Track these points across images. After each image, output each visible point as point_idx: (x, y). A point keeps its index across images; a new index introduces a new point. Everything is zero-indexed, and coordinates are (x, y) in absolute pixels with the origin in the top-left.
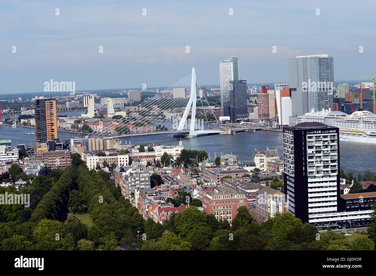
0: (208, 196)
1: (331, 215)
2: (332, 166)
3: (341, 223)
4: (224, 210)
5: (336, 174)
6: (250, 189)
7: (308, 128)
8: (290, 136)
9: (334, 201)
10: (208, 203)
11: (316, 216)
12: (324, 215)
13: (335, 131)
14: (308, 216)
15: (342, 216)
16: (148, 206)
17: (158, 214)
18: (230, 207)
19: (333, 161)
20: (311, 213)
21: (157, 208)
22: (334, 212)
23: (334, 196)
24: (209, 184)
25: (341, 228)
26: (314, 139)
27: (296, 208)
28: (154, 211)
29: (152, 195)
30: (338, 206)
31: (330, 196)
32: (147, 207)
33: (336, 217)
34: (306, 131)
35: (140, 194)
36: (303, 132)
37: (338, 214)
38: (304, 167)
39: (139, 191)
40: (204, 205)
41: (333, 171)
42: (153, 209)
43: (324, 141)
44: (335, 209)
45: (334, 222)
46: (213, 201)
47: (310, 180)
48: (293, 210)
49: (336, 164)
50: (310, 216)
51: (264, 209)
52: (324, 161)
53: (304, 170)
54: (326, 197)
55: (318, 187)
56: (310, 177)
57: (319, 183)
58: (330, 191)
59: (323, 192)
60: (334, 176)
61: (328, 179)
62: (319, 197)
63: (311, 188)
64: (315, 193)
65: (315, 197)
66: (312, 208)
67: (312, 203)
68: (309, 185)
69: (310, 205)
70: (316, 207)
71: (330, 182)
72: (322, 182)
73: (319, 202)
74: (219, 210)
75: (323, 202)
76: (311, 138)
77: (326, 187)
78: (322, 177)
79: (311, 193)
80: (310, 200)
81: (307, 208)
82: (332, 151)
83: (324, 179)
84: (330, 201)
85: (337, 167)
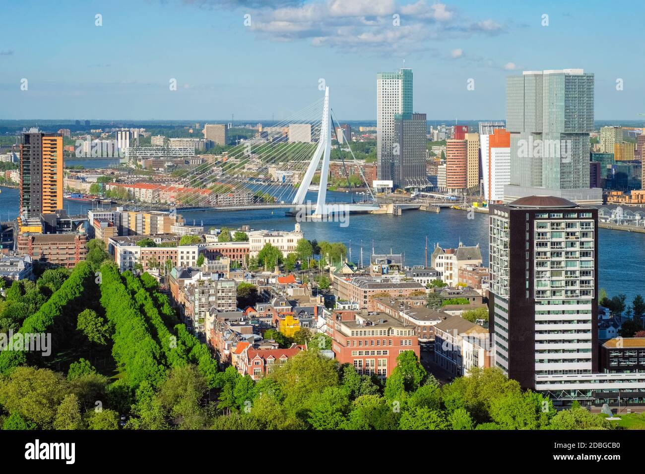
0: (344, 329)
1: (580, 377)
2: (582, 282)
3: (600, 395)
4: (373, 357)
5: (590, 297)
6: (424, 319)
7: (537, 207)
8: (503, 219)
9: (585, 351)
10: (343, 342)
11: (551, 378)
12: (565, 377)
13: (590, 215)
14: (534, 377)
15: (601, 381)
16: (229, 346)
17: (246, 360)
18: (385, 353)
19: (584, 273)
20: (540, 372)
21: (246, 350)
22: (585, 371)
23: (586, 341)
24: (347, 306)
25: (601, 405)
26: (548, 229)
27: (511, 360)
28: (240, 355)
29: (238, 325)
30: (593, 360)
31: (579, 341)
32: (226, 348)
33: (589, 381)
34: (534, 214)
35: (215, 321)
36: (528, 215)
37: (595, 377)
38: (527, 282)
39: (213, 315)
40: (336, 347)
41: (584, 293)
42: (238, 352)
43: (568, 234)
44: (589, 366)
45: (584, 392)
46: (353, 340)
47: (538, 308)
48: (506, 364)
49: (591, 278)
50: (538, 378)
51: (449, 359)
52: (566, 272)
53: (527, 287)
54: (570, 341)
55: (555, 322)
56: (540, 303)
57: (557, 313)
58: (578, 331)
59: (564, 331)
60: (586, 302)
61: (575, 307)
62: (555, 341)
63: (541, 322)
64: (549, 332)
65: (550, 341)
66: (541, 361)
67: (542, 351)
68: (538, 317)
69: (538, 356)
70: (549, 361)
71: (578, 312)
72: (563, 312)
73: (556, 351)
74: (364, 358)
75: (564, 351)
76: (543, 227)
77: (570, 322)
78: (564, 303)
79: (541, 332)
80: (538, 346)
81: (533, 361)
82: (584, 254)
83: (566, 307)
84: (578, 351)
85: (592, 284)
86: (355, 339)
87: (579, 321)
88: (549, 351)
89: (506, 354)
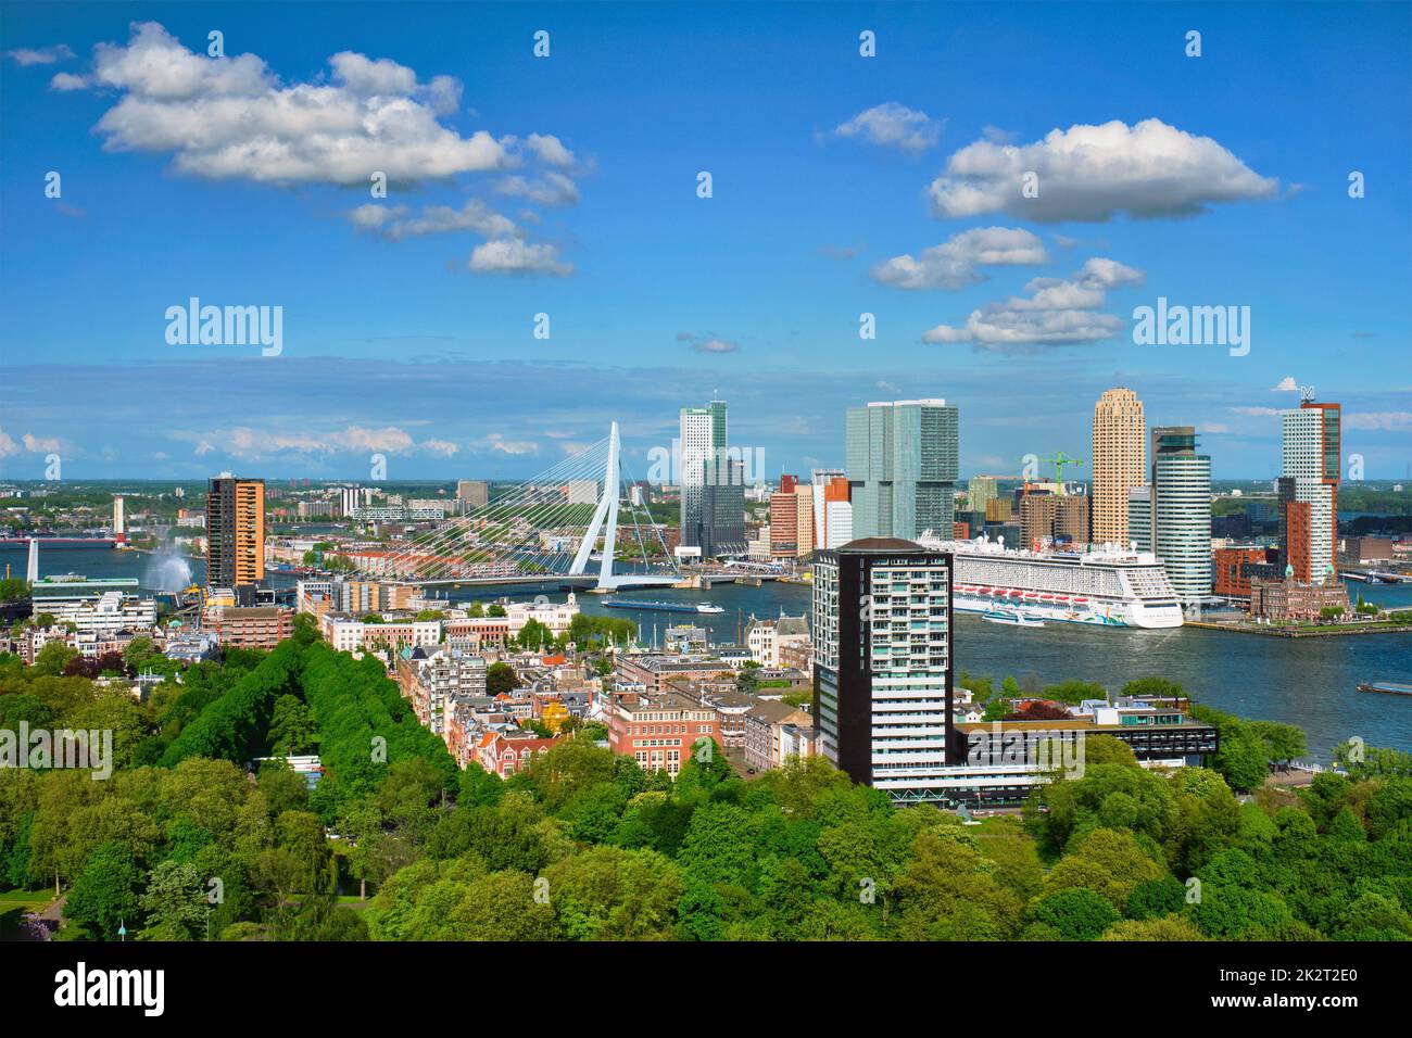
0: (623, 713)
1: (929, 771)
2: (933, 648)
3: (954, 794)
4: (661, 748)
5: (943, 668)
6: (731, 706)
7: (876, 551)
8: (831, 569)
9: (937, 737)
10: (622, 729)
11: (892, 773)
12: (910, 772)
13: (943, 562)
14: (870, 772)
15: (957, 777)
16: (473, 737)
17: (494, 754)
18: (677, 742)
19: (936, 636)
20: (879, 766)
21: (494, 740)
22: (937, 764)
23: (937, 725)
24: (629, 688)
25: (955, 808)
26: (889, 580)
27: (841, 750)
28: (487, 748)
29: (486, 712)
30: (948, 749)
31: (928, 725)
32: (470, 741)
33: (943, 777)
34: (872, 560)
35: (456, 709)
36: (862, 561)
37: (948, 771)
38: (862, 649)
39: (454, 701)
40: (613, 737)
41: (935, 662)
42: (483, 745)
43: (914, 586)
44: (941, 757)
45: (937, 791)
46: (634, 725)
47: (875, 682)
48: (835, 757)
49: (944, 643)
50: (876, 773)
51: (763, 754)
52: (913, 636)
53: (862, 654)
54: (918, 725)
55: (899, 700)
56: (878, 675)
57: (900, 688)
58: (928, 712)
59: (909, 713)
60: (938, 674)
61: (922, 680)
62: (899, 726)
63: (880, 701)
64: (890, 713)
65: (890, 726)
66: (880, 751)
67: (880, 739)
68: (875, 694)
69: (875, 745)
70: (890, 751)
71: (927, 687)
72: (909, 687)
73: (899, 738)
74: (650, 749)
75: (909, 738)
76: (882, 576)
77: (918, 700)
78: (909, 675)
79: (880, 713)
80: (875, 732)
81: (869, 752)
82: (936, 611)
83: (912, 681)
84: (927, 737)
85: (946, 651)
86: (637, 724)
87: (928, 699)
88: (890, 738)
89: (835, 743)
